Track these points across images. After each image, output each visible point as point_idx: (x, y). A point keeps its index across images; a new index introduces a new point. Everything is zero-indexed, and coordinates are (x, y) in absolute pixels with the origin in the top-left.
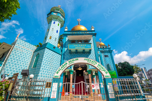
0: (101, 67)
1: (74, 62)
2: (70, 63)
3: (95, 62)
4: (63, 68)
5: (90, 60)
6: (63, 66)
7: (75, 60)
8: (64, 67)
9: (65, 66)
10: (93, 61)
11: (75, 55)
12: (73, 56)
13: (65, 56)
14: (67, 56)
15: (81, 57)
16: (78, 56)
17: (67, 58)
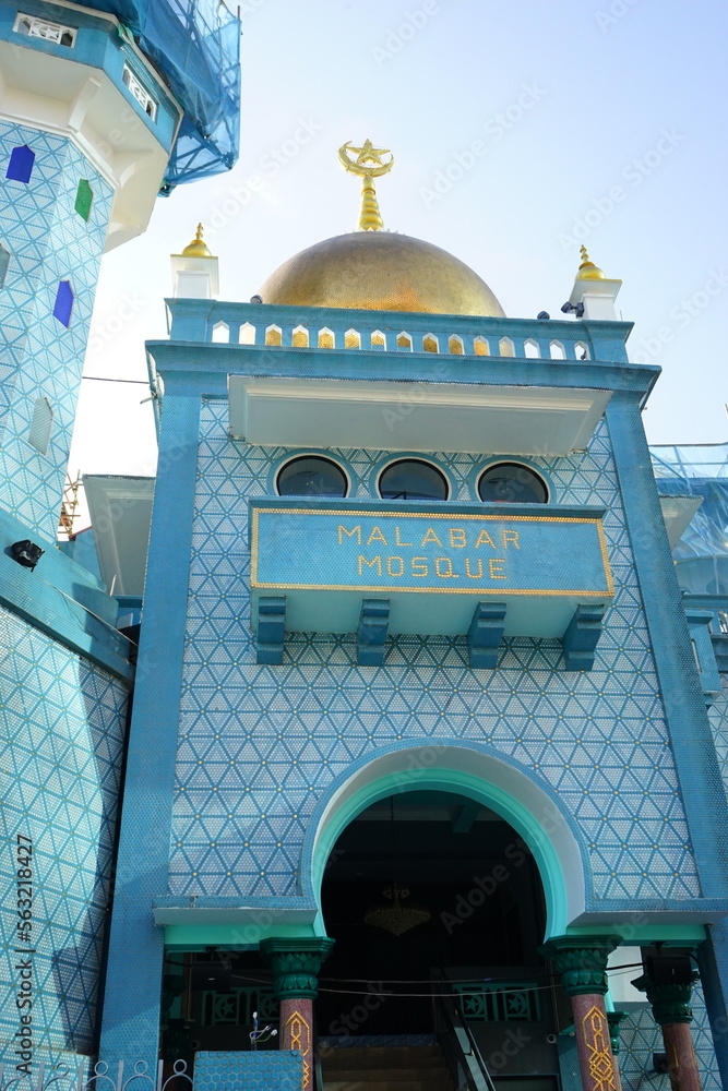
11: (340, 689)
12: (312, 705)
13: (186, 702)
14: (224, 706)
15: (443, 714)
16: (397, 705)
17: (218, 737)
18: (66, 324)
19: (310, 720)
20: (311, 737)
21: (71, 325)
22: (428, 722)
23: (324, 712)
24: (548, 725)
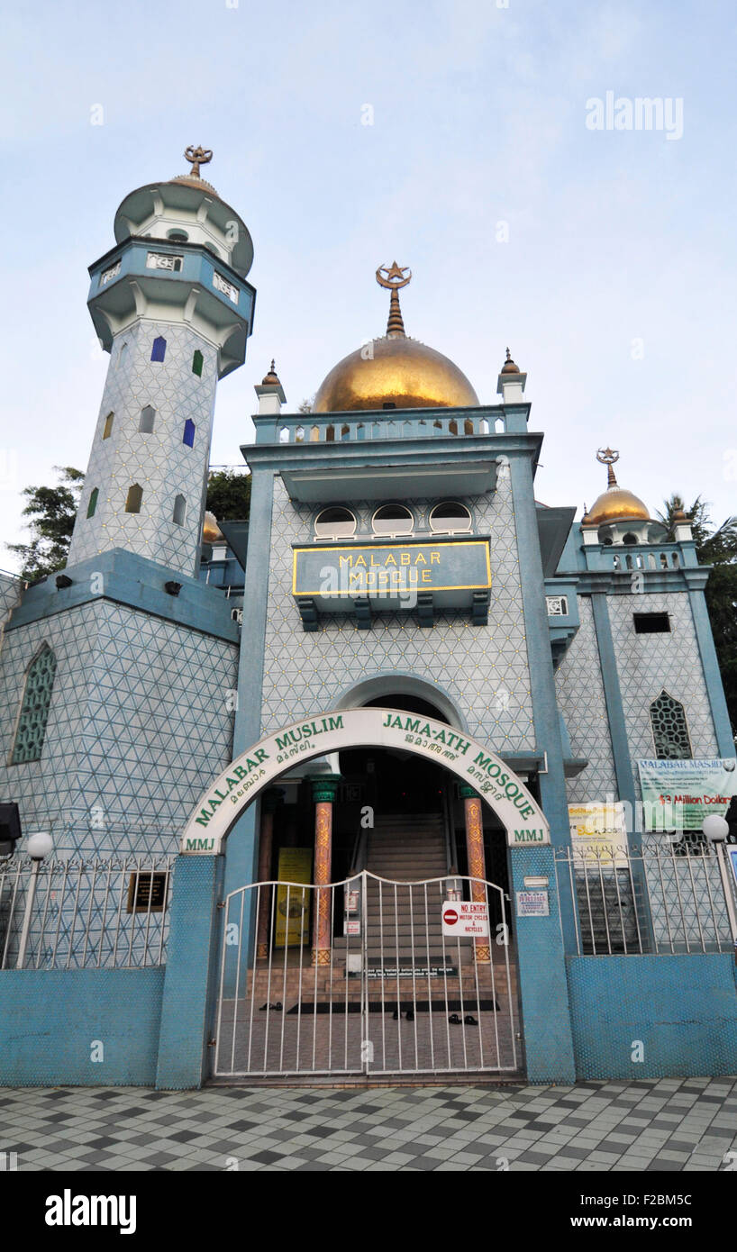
0: (494, 771)
1: (313, 739)
2: (287, 749)
3: (455, 742)
4: (237, 788)
5: (421, 727)
6: (240, 772)
7: (319, 726)
8: (247, 779)
9: (256, 770)
10: (442, 736)
11: (349, 643)
12: (334, 653)
13: (267, 654)
14: (286, 656)
15: (403, 654)
16: (379, 650)
17: (283, 672)
18: (191, 445)
19: (332, 661)
20: (332, 670)
21: (194, 446)
22: (395, 659)
23: (340, 656)
24: (460, 658)
